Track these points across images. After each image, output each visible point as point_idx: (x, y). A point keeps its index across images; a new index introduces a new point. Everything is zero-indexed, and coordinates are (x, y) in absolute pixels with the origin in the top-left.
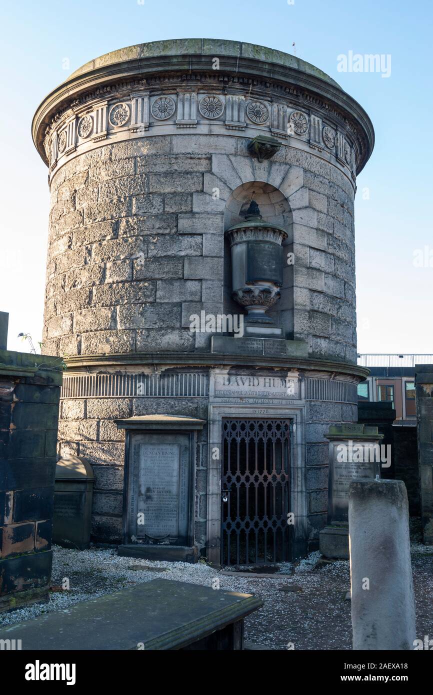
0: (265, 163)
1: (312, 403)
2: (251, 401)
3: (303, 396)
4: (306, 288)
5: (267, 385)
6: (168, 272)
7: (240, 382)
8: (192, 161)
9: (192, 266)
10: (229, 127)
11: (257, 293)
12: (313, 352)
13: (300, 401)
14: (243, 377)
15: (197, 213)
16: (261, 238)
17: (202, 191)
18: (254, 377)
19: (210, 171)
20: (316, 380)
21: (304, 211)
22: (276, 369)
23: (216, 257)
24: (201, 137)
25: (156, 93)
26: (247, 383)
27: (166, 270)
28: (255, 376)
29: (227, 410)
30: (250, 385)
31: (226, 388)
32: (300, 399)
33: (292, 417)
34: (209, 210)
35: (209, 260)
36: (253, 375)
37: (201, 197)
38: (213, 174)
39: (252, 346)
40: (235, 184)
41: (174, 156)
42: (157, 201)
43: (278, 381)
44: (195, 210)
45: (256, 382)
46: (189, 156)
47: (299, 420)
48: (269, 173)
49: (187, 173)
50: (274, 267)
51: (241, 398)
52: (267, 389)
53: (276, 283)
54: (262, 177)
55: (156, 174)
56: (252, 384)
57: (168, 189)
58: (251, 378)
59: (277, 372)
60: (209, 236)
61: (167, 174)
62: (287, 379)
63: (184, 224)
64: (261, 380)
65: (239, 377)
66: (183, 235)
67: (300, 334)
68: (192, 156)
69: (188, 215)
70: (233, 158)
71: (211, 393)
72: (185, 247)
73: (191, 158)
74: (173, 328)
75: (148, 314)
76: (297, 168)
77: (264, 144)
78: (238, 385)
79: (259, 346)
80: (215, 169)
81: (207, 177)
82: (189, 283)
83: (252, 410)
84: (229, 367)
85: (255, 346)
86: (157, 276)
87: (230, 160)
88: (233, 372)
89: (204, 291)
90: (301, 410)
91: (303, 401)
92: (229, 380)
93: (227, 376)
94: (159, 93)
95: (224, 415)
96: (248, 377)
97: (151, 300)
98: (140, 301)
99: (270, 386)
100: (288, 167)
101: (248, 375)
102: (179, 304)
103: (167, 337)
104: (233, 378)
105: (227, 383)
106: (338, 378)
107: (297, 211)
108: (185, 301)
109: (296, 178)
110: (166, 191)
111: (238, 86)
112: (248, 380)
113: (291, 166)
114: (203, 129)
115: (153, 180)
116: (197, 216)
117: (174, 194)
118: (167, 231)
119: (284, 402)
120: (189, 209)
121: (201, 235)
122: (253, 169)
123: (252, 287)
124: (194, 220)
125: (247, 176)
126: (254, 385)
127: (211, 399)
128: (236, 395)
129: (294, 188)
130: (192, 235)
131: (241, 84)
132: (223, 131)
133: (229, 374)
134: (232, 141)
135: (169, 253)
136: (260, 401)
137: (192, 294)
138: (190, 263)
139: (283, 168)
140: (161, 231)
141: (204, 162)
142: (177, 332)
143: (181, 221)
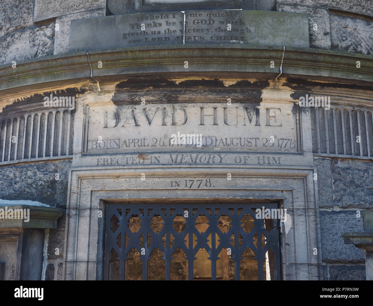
1: (340, 164)
2: (165, 158)
3: (308, 144)
5: (208, 121)
7: (142, 119)
12: (334, 47)
13: (298, 157)
14: (148, 106)
18: (177, 106)
20: (345, 111)
22: (228, 83)
26: (157, 120)
28: (177, 102)
29: (111, 184)
30: (164, 124)
31: (111, 133)
32: (300, 152)
33: (279, 196)
36: (172, 100)
39: (156, 29)
43: (236, 111)
45: (179, 116)
47: (299, 203)
51: (141, 154)
52: (209, 132)
56: (169, 120)
58: (168, 107)
59: (232, 89)
62: (262, 107)
64: (193, 110)
65: (139, 108)
71: (77, 147)
78: (137, 125)
79: (172, 28)
83: (168, 180)
84: (112, 87)
85: (163, 28)
88: (124, 96)
90: (304, 178)
91: (309, 158)
92: (117, 116)
93: (112, 108)
95: (104, 195)
96: (160, 106)
99: (215, 124)
101: (161, 101)
104: (126, 111)
105: (112, 122)
112: (160, 113)
119: (253, 159)
126: (174, 124)
127: (76, 160)
128: (132, 148)
133: (116, 102)
136: (187, 158)
142: (27, 34)
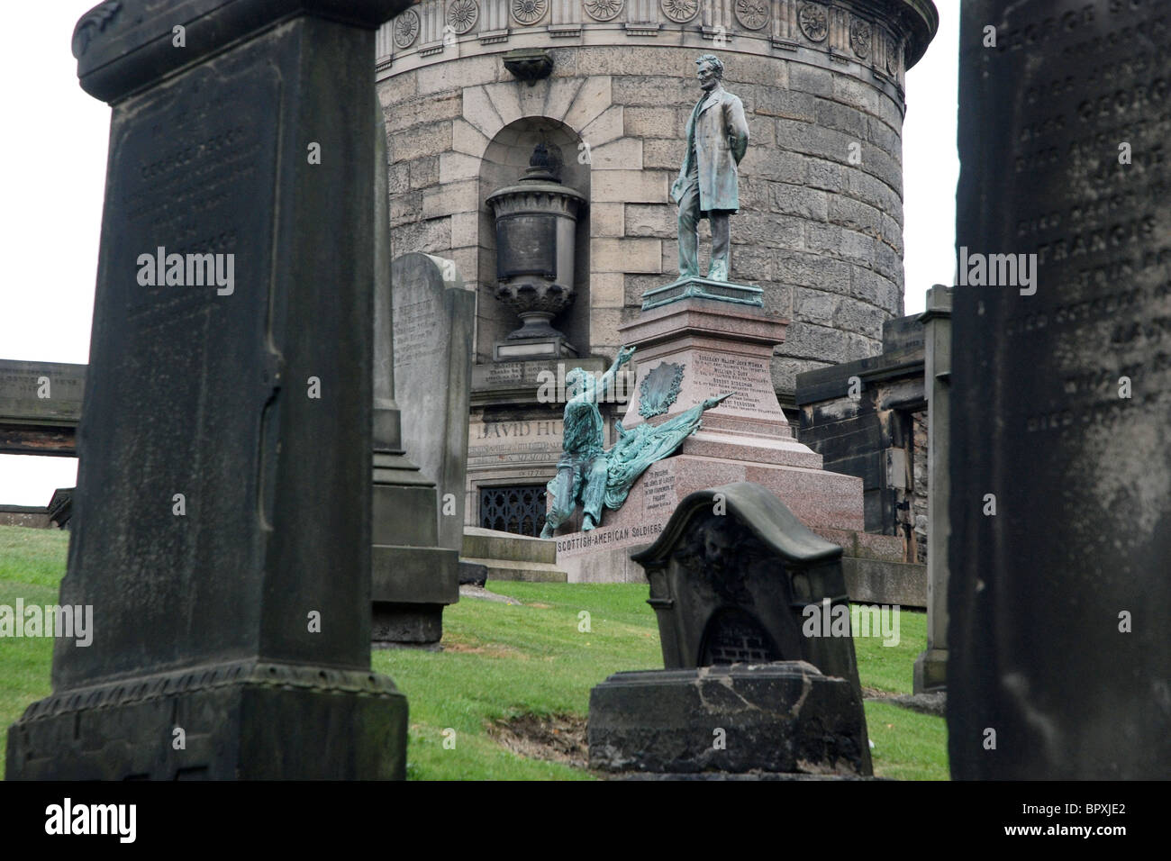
0: (541, 86)
2: (515, 458)
4: (616, 273)
5: (543, 432)
7: (501, 432)
8: (440, 105)
10: (486, 41)
11: (515, 293)
14: (505, 423)
15: (444, 184)
16: (517, 210)
17: (451, 149)
18: (523, 422)
19: (460, 117)
21: (614, 146)
22: (554, 407)
23: (467, 247)
24: (450, 65)
26: (511, 433)
28: (523, 420)
29: (483, 476)
30: (515, 435)
31: (482, 442)
34: (459, 177)
35: (458, 253)
36: (518, 419)
37: (449, 159)
38: (463, 119)
39: (506, 374)
40: (493, 128)
41: (420, 101)
42: (402, 174)
44: (442, 180)
45: (525, 429)
46: (436, 97)
48: (546, 100)
49: (435, 123)
50: (536, 250)
51: (501, 456)
52: (543, 439)
53: (540, 274)
54: (535, 109)
55: (402, 132)
56: (518, 433)
57: (414, 154)
58: (518, 424)
59: (557, 410)
60: (459, 217)
61: (415, 129)
63: (430, 204)
64: (533, 424)
65: (499, 424)
66: (429, 220)
67: (605, 347)
68: (440, 97)
69: (436, 189)
70: (490, 89)
72: (432, 238)
73: (439, 100)
76: (600, 79)
78: (499, 436)
79: (516, 374)
80: (466, 111)
81: (456, 126)
83: (517, 471)
84: (483, 411)
85: (510, 374)
87: (486, 92)
88: (490, 417)
92: (486, 430)
93: (483, 425)
95: (480, 483)
96: (513, 423)
99: (547, 434)
100: (581, 80)
101: (512, 420)
104: (492, 427)
105: (483, 435)
107: (599, 149)
109: (597, 94)
110: (412, 156)
112: (513, 428)
113: (585, 78)
114: (451, 52)
116: (444, 188)
117: (421, 159)
118: (413, 219)
120: (435, 180)
121: (449, 216)
122: (521, 98)
123: (509, 286)
124: (441, 195)
125: (511, 113)
126: (521, 435)
128: (495, 452)
129: (592, 113)
130: (440, 218)
132: (478, 48)
133: (485, 421)
134: (491, 62)
135: (415, 251)
136: (529, 457)
139: (570, 85)
140: (406, 220)
141: (454, 103)
143: (426, 200)
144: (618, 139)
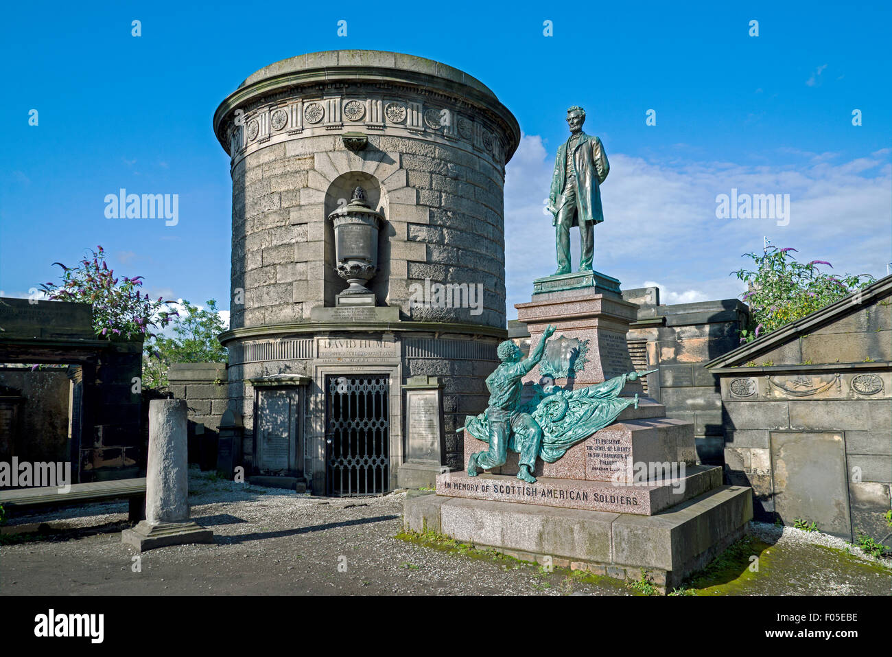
0: (360, 154)
2: (348, 360)
3: (399, 354)
4: (402, 260)
5: (363, 346)
6: (284, 258)
7: (339, 345)
8: (300, 162)
9: (300, 251)
10: (328, 128)
11: (349, 269)
13: (395, 359)
14: (341, 340)
15: (303, 206)
17: (307, 186)
18: (351, 340)
19: (313, 169)
20: (415, 341)
21: (401, 191)
23: (318, 241)
24: (306, 140)
25: (274, 108)
26: (345, 346)
27: (282, 256)
29: (329, 369)
30: (347, 347)
31: (328, 350)
32: (396, 357)
33: (387, 372)
34: (313, 202)
35: (312, 244)
37: (306, 192)
38: (315, 170)
39: (344, 314)
40: (333, 176)
41: (287, 160)
42: (276, 199)
43: (373, 343)
44: (302, 203)
45: (353, 344)
46: (297, 158)
47: (395, 375)
48: (364, 163)
49: (296, 172)
50: (361, 245)
51: (339, 358)
52: (363, 350)
54: (357, 167)
55: (276, 176)
56: (349, 346)
57: (283, 188)
58: (349, 340)
59: (372, 335)
60: (312, 224)
61: (284, 175)
63: (294, 216)
64: (358, 342)
65: (338, 341)
66: (294, 225)
67: (397, 300)
68: (300, 157)
69: (297, 208)
70: (330, 154)
71: (315, 355)
72: (295, 235)
73: (299, 159)
74: (288, 304)
75: (271, 294)
76: (393, 153)
77: (351, 139)
78: (337, 347)
79: (350, 314)
80: (317, 166)
81: (311, 173)
82: (299, 265)
84: (328, 333)
85: (346, 313)
86: (277, 262)
87: (329, 156)
88: (333, 336)
89: (309, 271)
91: (399, 359)
92: (330, 344)
93: (328, 341)
94: (276, 107)
95: (326, 373)
96: (346, 340)
97: (273, 282)
98: (267, 283)
99: (366, 347)
102: (291, 284)
103: (284, 311)
104: (333, 342)
105: (328, 346)
106: (443, 337)
107: (393, 192)
108: (296, 281)
110: (282, 190)
111: (333, 91)
112: (346, 343)
113: (386, 152)
114: (307, 133)
115: (273, 181)
116: (303, 208)
117: (287, 192)
118: (283, 224)
120: (297, 203)
121: (307, 223)
122: (350, 160)
124: (301, 212)
125: (344, 169)
126: (351, 347)
127: (315, 360)
128: (335, 356)
129: (390, 171)
130: (300, 224)
131: (336, 88)
132: (323, 132)
133: (329, 339)
134: (331, 139)
135: (284, 242)
136: (356, 360)
137: (301, 274)
138: (299, 249)
139: (378, 155)
140: (279, 224)
141: (309, 161)
142: (290, 306)
143: (291, 214)
144: (403, 188)
